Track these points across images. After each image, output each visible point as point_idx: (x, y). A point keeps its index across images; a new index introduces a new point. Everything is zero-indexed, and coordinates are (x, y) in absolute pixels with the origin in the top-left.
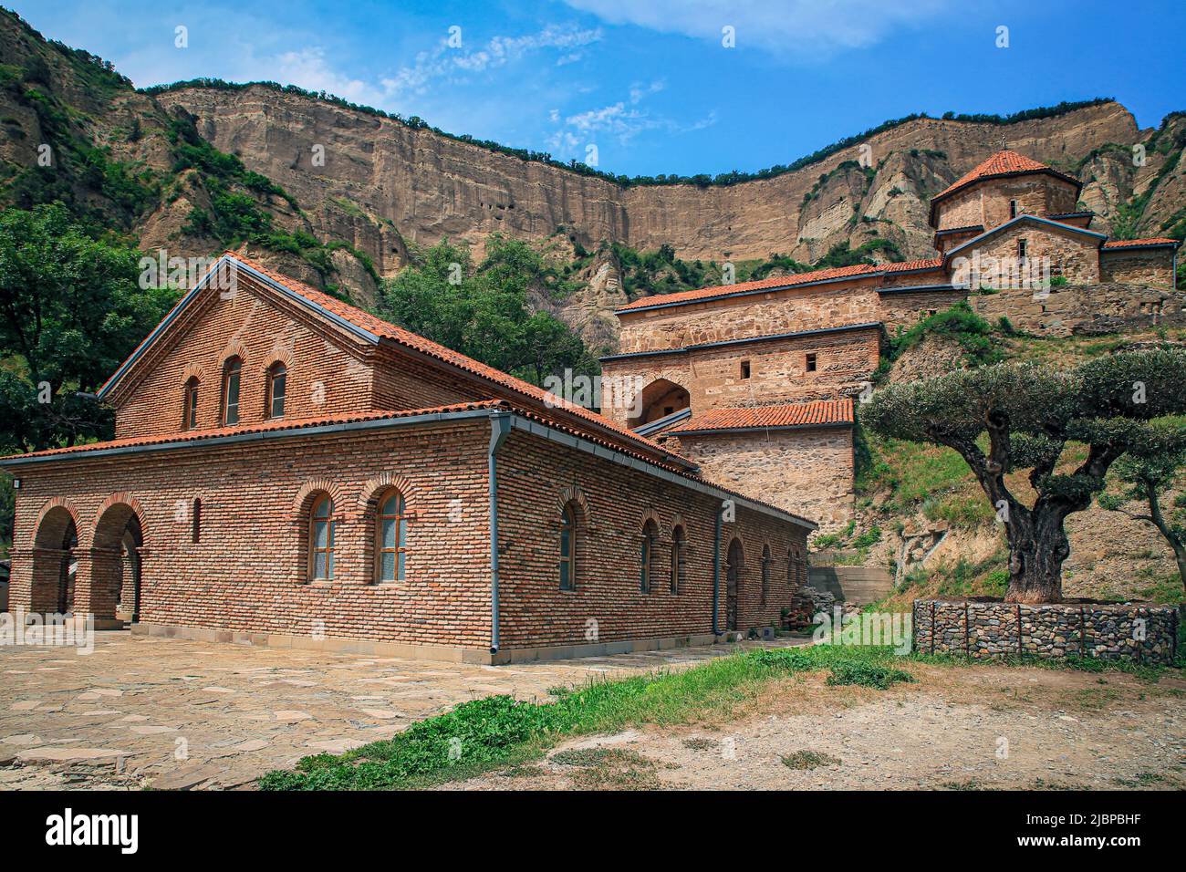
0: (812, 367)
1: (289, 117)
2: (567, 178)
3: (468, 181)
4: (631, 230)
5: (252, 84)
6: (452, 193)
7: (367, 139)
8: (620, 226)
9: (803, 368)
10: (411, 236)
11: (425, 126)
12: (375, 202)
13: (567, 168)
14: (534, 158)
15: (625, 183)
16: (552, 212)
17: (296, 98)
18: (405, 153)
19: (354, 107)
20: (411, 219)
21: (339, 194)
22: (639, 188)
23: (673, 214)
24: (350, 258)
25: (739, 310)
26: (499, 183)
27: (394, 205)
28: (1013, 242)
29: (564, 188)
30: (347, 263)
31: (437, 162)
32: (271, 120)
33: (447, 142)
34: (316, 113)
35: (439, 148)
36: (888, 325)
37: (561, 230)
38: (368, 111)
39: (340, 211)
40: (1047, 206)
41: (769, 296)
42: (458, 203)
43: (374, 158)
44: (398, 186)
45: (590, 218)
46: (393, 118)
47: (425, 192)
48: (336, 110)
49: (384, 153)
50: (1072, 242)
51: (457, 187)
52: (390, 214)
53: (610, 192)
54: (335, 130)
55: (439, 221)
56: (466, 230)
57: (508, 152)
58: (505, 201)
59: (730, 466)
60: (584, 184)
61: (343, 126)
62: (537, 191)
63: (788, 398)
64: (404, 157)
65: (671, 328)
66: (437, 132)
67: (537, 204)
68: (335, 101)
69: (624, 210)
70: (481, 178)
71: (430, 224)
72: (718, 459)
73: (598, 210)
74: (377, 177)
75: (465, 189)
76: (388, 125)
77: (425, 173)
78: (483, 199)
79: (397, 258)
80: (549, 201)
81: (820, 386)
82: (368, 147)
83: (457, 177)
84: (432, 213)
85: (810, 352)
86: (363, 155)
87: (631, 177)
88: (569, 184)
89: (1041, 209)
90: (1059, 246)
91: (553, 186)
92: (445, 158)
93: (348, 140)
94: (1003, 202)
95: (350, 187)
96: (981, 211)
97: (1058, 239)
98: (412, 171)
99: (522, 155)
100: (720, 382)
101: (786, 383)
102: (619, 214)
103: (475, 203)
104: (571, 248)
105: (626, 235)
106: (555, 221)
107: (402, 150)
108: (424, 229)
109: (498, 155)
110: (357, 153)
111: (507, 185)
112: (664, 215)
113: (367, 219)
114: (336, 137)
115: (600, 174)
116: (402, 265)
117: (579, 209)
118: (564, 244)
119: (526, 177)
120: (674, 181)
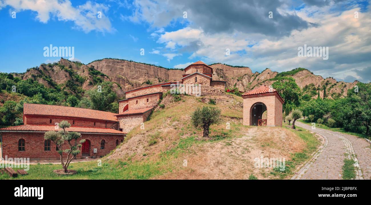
0: (148, 101)
1: (109, 63)
2: (158, 68)
3: (140, 70)
4: (169, 77)
5: (103, 59)
6: (137, 72)
7: (123, 64)
8: (167, 76)
9: (146, 101)
10: (130, 80)
11: (132, 61)
12: (124, 75)
13: (158, 67)
14: (152, 65)
15: (168, 69)
16: (155, 74)
17: (110, 60)
18: (129, 66)
19: (120, 60)
20: (130, 77)
21: (118, 74)
22: (171, 70)
23: (177, 75)
24: (116, 85)
25: (144, 90)
26: (146, 70)
27: (127, 75)
28: (194, 77)
29: (157, 70)
30: (115, 85)
31: (135, 67)
32: (106, 64)
33: (136, 63)
34: (114, 62)
35: (135, 65)
36: (163, 93)
37: (156, 77)
38: (123, 60)
39: (118, 77)
40: (204, 71)
41: (149, 87)
42: (138, 74)
43: (124, 67)
44: (128, 72)
45: (162, 75)
46: (127, 61)
47: (133, 72)
48: (117, 60)
49: (125, 66)
50: (205, 78)
51: (138, 71)
52: (127, 77)
53: (165, 70)
54: (117, 64)
55: (135, 77)
56: (139, 78)
57: (147, 64)
58: (147, 73)
59: (124, 122)
60: (161, 69)
61: (118, 63)
62: (152, 71)
63: (143, 107)
64: (129, 67)
65: (133, 94)
66: (135, 62)
67: (152, 73)
68: (117, 59)
69: (168, 74)
70: (142, 69)
71: (133, 77)
72: (122, 120)
73: (163, 74)
74: (124, 70)
75: (139, 71)
76: (126, 62)
77: (133, 69)
78: (143, 72)
79: (127, 83)
80: (154, 72)
81: (149, 105)
82: (123, 66)
83: (138, 69)
84: (134, 76)
85: (148, 98)
86: (122, 67)
87: (170, 68)
88: (158, 69)
89: (202, 72)
90: (203, 79)
91: (155, 70)
92: (136, 66)
93: (119, 65)
94: (195, 70)
95: (120, 73)
96: (191, 71)
97: (203, 77)
98: (130, 69)
99: (150, 65)
100: (133, 105)
101: (143, 105)
102: (167, 75)
103: (141, 73)
104: (158, 80)
105: (168, 78)
106: (155, 76)
107: (128, 65)
108: (132, 78)
109: (145, 65)
110: (121, 67)
111: (147, 70)
112: (175, 75)
113: (122, 77)
114: (117, 65)
115: (164, 68)
116: (128, 84)
117: (160, 74)
118: (157, 80)
119: (150, 68)
120: (177, 69)
